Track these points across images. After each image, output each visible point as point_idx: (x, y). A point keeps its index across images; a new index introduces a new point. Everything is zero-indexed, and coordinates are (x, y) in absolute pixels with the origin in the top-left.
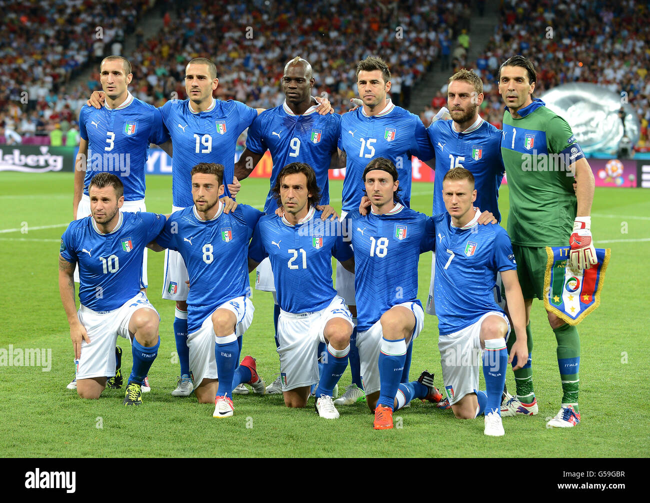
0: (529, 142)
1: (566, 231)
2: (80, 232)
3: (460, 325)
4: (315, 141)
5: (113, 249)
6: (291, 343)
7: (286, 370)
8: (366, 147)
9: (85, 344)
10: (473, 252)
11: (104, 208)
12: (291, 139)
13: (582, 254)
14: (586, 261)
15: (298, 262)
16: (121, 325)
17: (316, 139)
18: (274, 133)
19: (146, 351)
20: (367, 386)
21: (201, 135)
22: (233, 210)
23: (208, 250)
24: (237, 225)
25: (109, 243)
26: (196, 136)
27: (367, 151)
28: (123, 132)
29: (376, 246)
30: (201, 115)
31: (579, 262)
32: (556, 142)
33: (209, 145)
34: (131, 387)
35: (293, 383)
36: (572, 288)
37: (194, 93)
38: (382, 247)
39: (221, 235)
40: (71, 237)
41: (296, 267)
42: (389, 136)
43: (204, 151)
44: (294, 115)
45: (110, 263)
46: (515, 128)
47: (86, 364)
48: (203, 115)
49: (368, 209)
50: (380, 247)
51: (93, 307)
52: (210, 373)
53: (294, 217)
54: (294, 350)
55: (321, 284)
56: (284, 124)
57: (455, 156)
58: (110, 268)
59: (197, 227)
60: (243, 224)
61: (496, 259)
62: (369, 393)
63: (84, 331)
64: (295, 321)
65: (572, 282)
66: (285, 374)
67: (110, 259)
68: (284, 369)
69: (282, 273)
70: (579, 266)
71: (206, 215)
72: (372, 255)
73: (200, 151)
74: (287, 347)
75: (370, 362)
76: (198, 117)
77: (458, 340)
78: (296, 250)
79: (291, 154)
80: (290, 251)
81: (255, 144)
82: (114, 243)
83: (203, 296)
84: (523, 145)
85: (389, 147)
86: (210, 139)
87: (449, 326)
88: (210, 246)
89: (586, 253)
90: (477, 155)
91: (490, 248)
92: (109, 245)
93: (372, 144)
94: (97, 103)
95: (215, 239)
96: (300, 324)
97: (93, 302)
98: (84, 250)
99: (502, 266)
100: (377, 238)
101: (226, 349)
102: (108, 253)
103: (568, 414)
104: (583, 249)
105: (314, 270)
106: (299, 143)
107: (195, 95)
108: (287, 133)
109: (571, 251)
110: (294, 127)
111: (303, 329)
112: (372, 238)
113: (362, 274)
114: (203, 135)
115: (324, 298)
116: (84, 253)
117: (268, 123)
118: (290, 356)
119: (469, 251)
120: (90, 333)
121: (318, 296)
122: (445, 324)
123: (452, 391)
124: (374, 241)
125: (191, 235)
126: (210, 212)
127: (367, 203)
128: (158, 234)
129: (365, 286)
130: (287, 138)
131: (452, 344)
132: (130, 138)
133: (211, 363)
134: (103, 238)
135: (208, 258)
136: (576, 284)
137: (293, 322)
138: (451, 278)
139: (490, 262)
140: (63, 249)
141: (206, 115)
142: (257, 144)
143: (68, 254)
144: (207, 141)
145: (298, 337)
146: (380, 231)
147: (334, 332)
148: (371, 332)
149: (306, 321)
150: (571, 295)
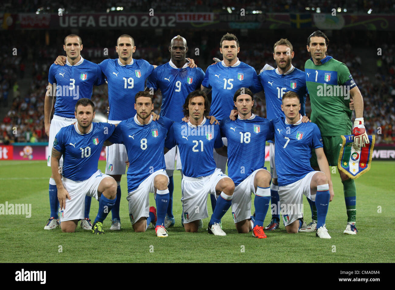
0: (328, 77)
1: (348, 127)
2: (68, 133)
3: (294, 179)
4: (190, 83)
5: (88, 143)
6: (192, 195)
7: (188, 211)
8: (227, 84)
9: (68, 200)
10: (301, 137)
11: (88, 118)
12: (176, 82)
13: (361, 138)
14: (363, 142)
15: (199, 147)
16: (91, 188)
17: (190, 81)
18: (165, 79)
19: (110, 202)
20: (237, 217)
21: (127, 78)
22: (158, 119)
23: (144, 142)
24: (161, 127)
25: (86, 140)
26: (124, 78)
27: (228, 86)
28: (80, 79)
29: (244, 137)
30: (126, 67)
31: (359, 143)
32: (343, 77)
33: (132, 83)
34: (97, 224)
35: (192, 219)
36: (355, 158)
37: (124, 54)
38: (247, 137)
39: (151, 133)
40: (63, 136)
41: (197, 151)
42: (240, 77)
43: (129, 87)
44: (177, 68)
45: (86, 151)
46: (317, 70)
47: (68, 213)
48: (128, 67)
49: (236, 116)
50: (246, 137)
51: (73, 178)
52: (146, 214)
53: (196, 121)
54: (194, 199)
55: (210, 160)
56: (172, 73)
57: (280, 88)
58: (86, 155)
59: (137, 129)
60: (164, 127)
61: (314, 141)
62: (239, 221)
63: (67, 193)
64: (194, 182)
65: (355, 155)
66: (187, 213)
67: (86, 149)
68: (187, 210)
69: (189, 154)
70: (359, 145)
71: (144, 121)
72: (242, 142)
73: (127, 87)
74: (189, 197)
75: (240, 203)
76: (125, 68)
77: (293, 188)
78: (197, 141)
79: (176, 90)
80: (194, 141)
81: (153, 85)
82: (89, 140)
83: (140, 169)
84: (324, 79)
85: (241, 84)
86: (133, 80)
87: (286, 181)
88: (145, 140)
89: (363, 137)
90: (293, 86)
91: (311, 135)
92: (86, 141)
93: (231, 82)
94: (61, 62)
95: (149, 135)
96: (198, 184)
97: (73, 175)
98: (71, 144)
99: (316, 145)
100: (244, 133)
101: (165, 197)
102: (85, 145)
103: (353, 228)
104: (362, 135)
105: (207, 153)
106: (180, 84)
107: (125, 55)
108: (174, 79)
109: (355, 137)
110: (177, 75)
111: (198, 187)
112: (241, 133)
113: (235, 154)
114: (129, 78)
115: (212, 168)
116: (71, 145)
117: (161, 73)
118: (190, 202)
119: (299, 137)
120: (70, 194)
121: (208, 167)
122: (284, 180)
123: (288, 217)
124: (242, 134)
125: (134, 133)
126: (147, 119)
127: (236, 114)
128: (111, 134)
129: (236, 160)
130: (174, 81)
131: (288, 191)
132: (84, 82)
133: (147, 208)
134: (82, 136)
135: (144, 146)
136: (357, 157)
137: (193, 183)
138: (288, 153)
139: (310, 143)
140: (56, 144)
141: (129, 67)
142: (154, 85)
143: (59, 147)
144: (131, 81)
145: (197, 191)
146: (245, 129)
147: (227, 185)
148: (240, 186)
149: (202, 182)
150: (354, 162)
